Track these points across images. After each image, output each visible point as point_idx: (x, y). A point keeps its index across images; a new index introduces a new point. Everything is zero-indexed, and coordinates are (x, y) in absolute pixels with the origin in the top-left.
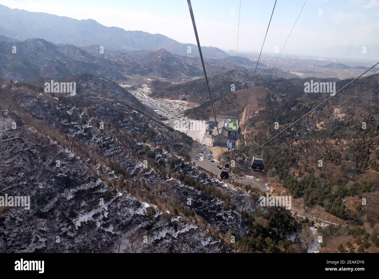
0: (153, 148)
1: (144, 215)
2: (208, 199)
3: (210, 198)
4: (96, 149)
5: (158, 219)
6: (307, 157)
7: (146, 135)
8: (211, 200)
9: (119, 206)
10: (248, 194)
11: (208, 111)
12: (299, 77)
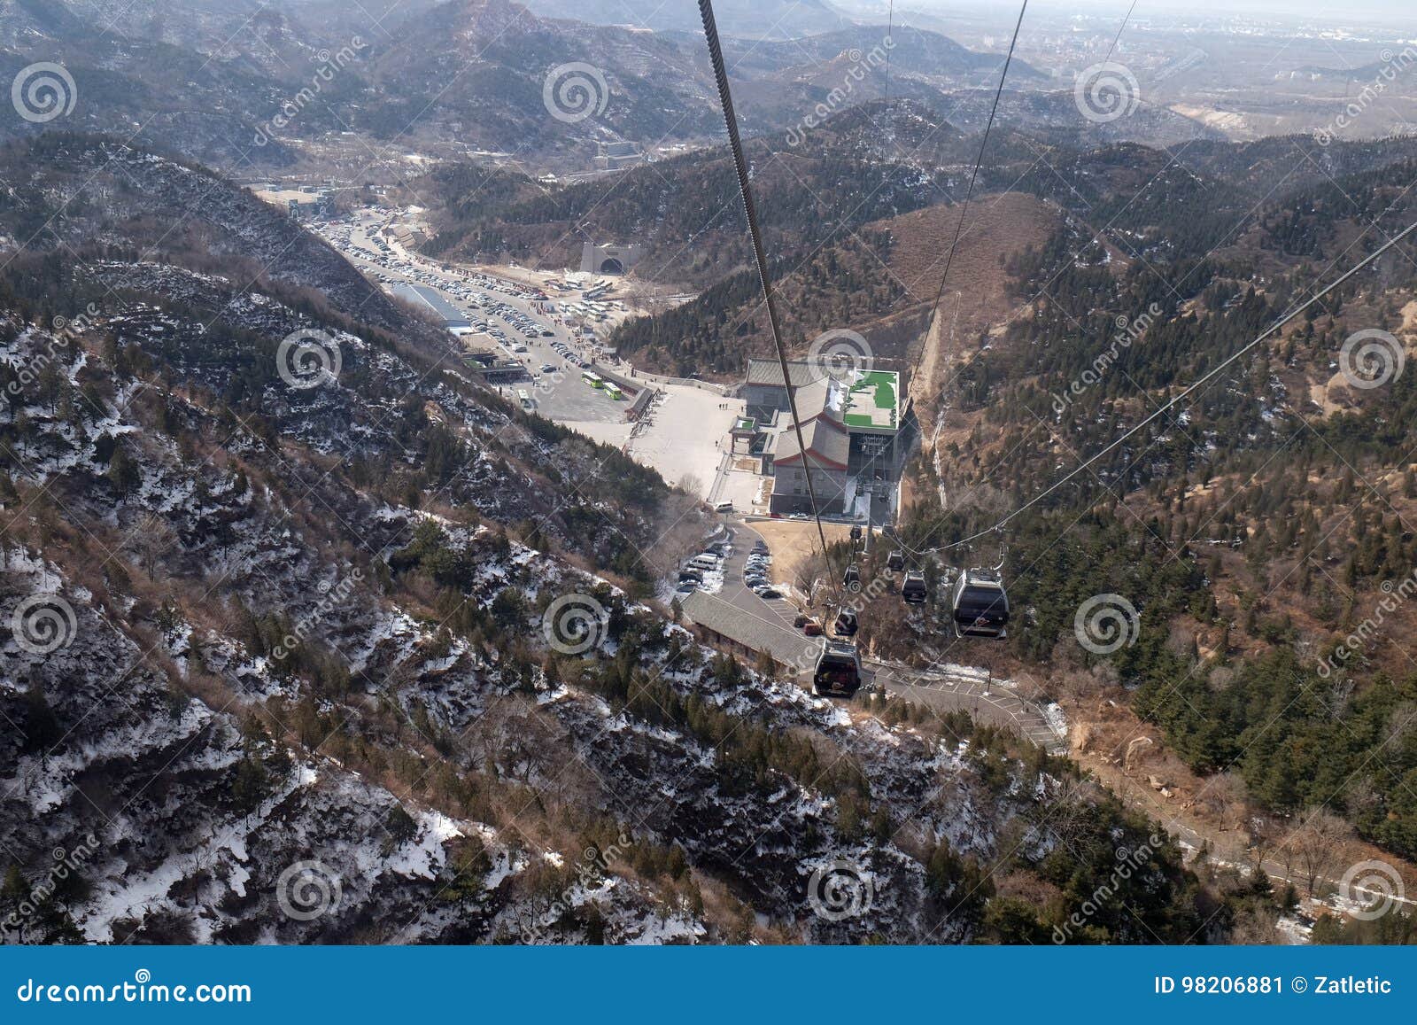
0: (461, 533)
1: (432, 877)
2: (751, 790)
3: (765, 782)
4: (162, 548)
5: (503, 895)
6: (1258, 561)
7: (415, 466)
8: (766, 795)
9: (302, 834)
10: (956, 760)
11: (743, 330)
12: (1222, 133)
